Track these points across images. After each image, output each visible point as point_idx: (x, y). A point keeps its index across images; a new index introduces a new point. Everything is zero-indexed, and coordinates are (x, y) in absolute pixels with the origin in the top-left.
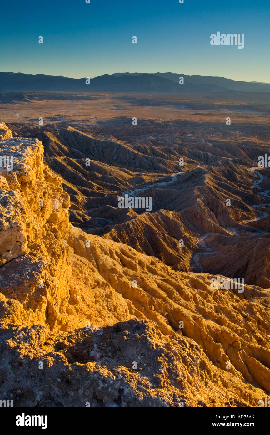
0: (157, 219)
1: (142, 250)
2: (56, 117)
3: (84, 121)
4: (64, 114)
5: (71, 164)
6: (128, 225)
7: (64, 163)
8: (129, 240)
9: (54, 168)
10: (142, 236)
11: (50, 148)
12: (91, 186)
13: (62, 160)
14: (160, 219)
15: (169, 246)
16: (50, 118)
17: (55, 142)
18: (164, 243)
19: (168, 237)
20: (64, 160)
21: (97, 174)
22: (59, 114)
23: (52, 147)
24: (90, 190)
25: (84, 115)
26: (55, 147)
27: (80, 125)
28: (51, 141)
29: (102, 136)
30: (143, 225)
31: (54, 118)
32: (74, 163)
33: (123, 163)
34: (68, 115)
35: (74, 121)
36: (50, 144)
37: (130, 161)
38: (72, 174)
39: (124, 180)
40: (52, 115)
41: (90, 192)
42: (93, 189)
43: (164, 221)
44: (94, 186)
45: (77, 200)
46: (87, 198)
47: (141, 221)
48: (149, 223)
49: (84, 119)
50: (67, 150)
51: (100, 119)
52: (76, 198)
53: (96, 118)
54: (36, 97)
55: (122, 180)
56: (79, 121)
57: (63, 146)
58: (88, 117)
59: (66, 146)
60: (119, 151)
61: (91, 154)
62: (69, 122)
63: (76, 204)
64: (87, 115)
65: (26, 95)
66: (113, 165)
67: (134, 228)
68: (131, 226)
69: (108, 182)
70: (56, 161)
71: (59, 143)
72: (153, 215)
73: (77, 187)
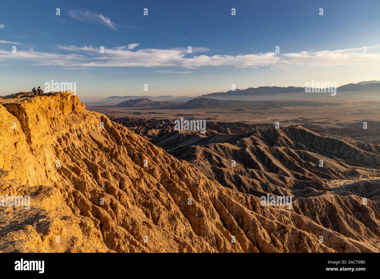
0: (345, 202)
1: (320, 222)
2: (300, 120)
3: (323, 123)
4: (307, 118)
5: (290, 153)
6: (311, 200)
7: (284, 152)
8: (310, 211)
9: (275, 155)
10: (323, 211)
11: (279, 141)
12: (303, 172)
13: (282, 150)
14: (348, 202)
15: (350, 225)
16: (295, 120)
17: (283, 137)
18: (345, 223)
19: (351, 218)
20: (285, 150)
21: (311, 163)
22: (303, 117)
23: (280, 140)
24: (301, 175)
25: (325, 118)
26: (283, 141)
27: (320, 126)
28: (280, 136)
29: (338, 136)
30: (326, 202)
31: (298, 120)
32: (292, 153)
33: (343, 158)
34: (310, 118)
35: (315, 123)
36: (279, 138)
37: (351, 156)
38: (289, 161)
39: (337, 171)
40: (297, 118)
41: (301, 176)
42: (305, 175)
43: (352, 204)
44: (306, 172)
45: (286, 180)
46: (295, 180)
47: (325, 199)
48: (334, 202)
49: (325, 122)
50: (293, 143)
51: (341, 122)
52: (285, 178)
53: (336, 120)
54: (285, 104)
55: (334, 170)
56: (319, 123)
57: (289, 140)
58: (329, 120)
59: (293, 140)
60: (341, 147)
61: (313, 147)
62: (310, 123)
63: (284, 183)
64: (328, 118)
65: (277, 103)
66: (332, 158)
67: (316, 203)
68: (313, 201)
69: (320, 171)
70: (277, 150)
71: (287, 138)
72: (342, 198)
73: (291, 172)
